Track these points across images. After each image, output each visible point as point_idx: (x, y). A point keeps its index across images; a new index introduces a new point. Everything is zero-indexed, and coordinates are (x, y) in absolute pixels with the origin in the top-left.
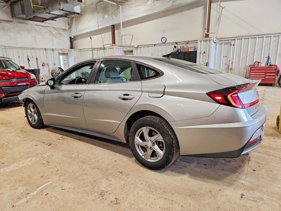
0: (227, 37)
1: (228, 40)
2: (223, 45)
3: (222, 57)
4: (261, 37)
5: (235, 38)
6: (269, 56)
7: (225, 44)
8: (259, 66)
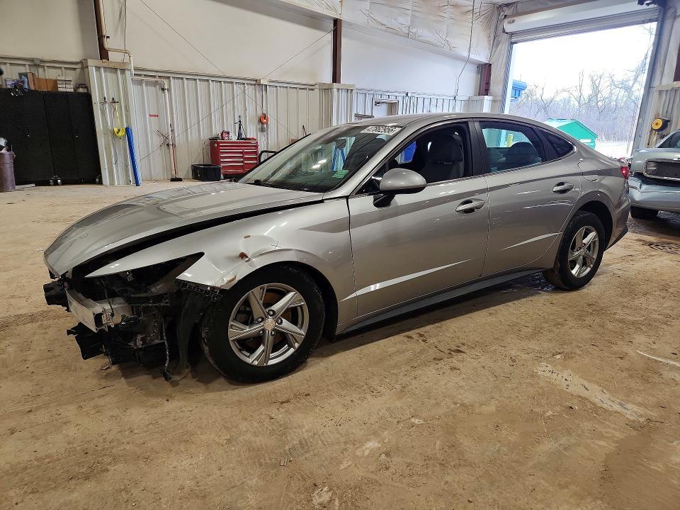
0: (149, 68)
1: (154, 77)
2: (144, 85)
3: (147, 115)
4: (217, 81)
5: (168, 75)
6: (240, 121)
7: (148, 83)
8: (230, 141)
